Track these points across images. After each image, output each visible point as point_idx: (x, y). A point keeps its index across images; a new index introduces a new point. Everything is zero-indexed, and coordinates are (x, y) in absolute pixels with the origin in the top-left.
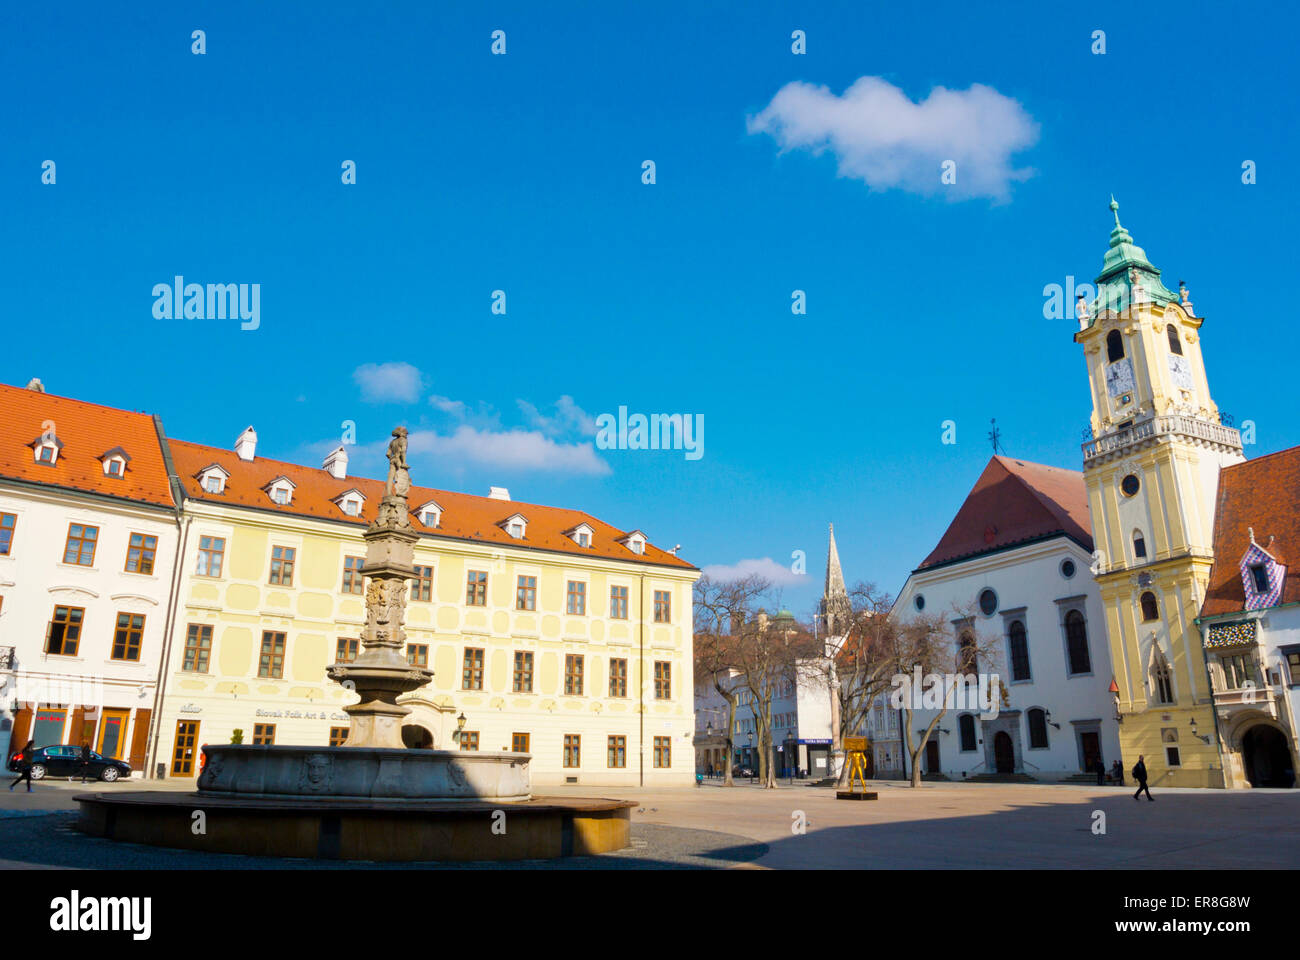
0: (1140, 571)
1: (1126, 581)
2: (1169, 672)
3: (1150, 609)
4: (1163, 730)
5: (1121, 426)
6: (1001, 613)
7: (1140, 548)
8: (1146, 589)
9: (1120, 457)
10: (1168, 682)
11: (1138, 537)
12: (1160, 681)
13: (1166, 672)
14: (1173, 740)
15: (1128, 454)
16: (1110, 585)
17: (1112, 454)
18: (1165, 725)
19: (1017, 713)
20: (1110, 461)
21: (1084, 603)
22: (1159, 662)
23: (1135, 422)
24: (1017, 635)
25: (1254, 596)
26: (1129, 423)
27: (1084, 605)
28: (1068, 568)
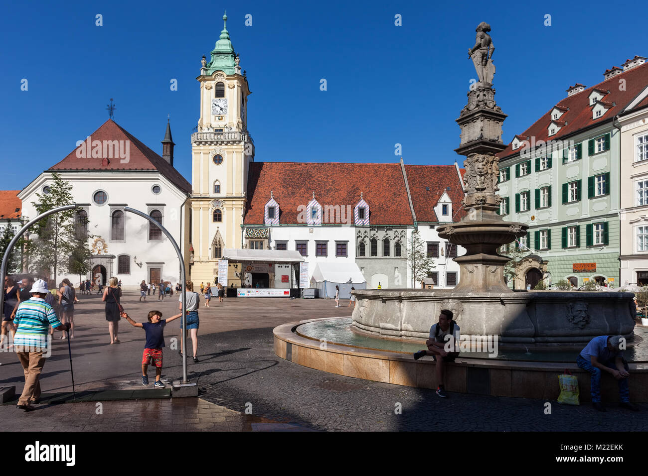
0: (216, 200)
1: (207, 203)
2: (222, 245)
3: (217, 217)
4: (215, 270)
5: (216, 130)
6: (110, 205)
7: (217, 189)
8: (218, 208)
9: (215, 145)
10: (220, 249)
11: (217, 183)
12: (216, 249)
13: (220, 245)
15: (220, 145)
16: (198, 203)
17: (212, 142)
19: (113, 257)
20: (210, 145)
22: (218, 241)
23: (226, 130)
24: (117, 216)
25: (268, 219)
26: (221, 130)
27: (163, 209)
28: (156, 189)
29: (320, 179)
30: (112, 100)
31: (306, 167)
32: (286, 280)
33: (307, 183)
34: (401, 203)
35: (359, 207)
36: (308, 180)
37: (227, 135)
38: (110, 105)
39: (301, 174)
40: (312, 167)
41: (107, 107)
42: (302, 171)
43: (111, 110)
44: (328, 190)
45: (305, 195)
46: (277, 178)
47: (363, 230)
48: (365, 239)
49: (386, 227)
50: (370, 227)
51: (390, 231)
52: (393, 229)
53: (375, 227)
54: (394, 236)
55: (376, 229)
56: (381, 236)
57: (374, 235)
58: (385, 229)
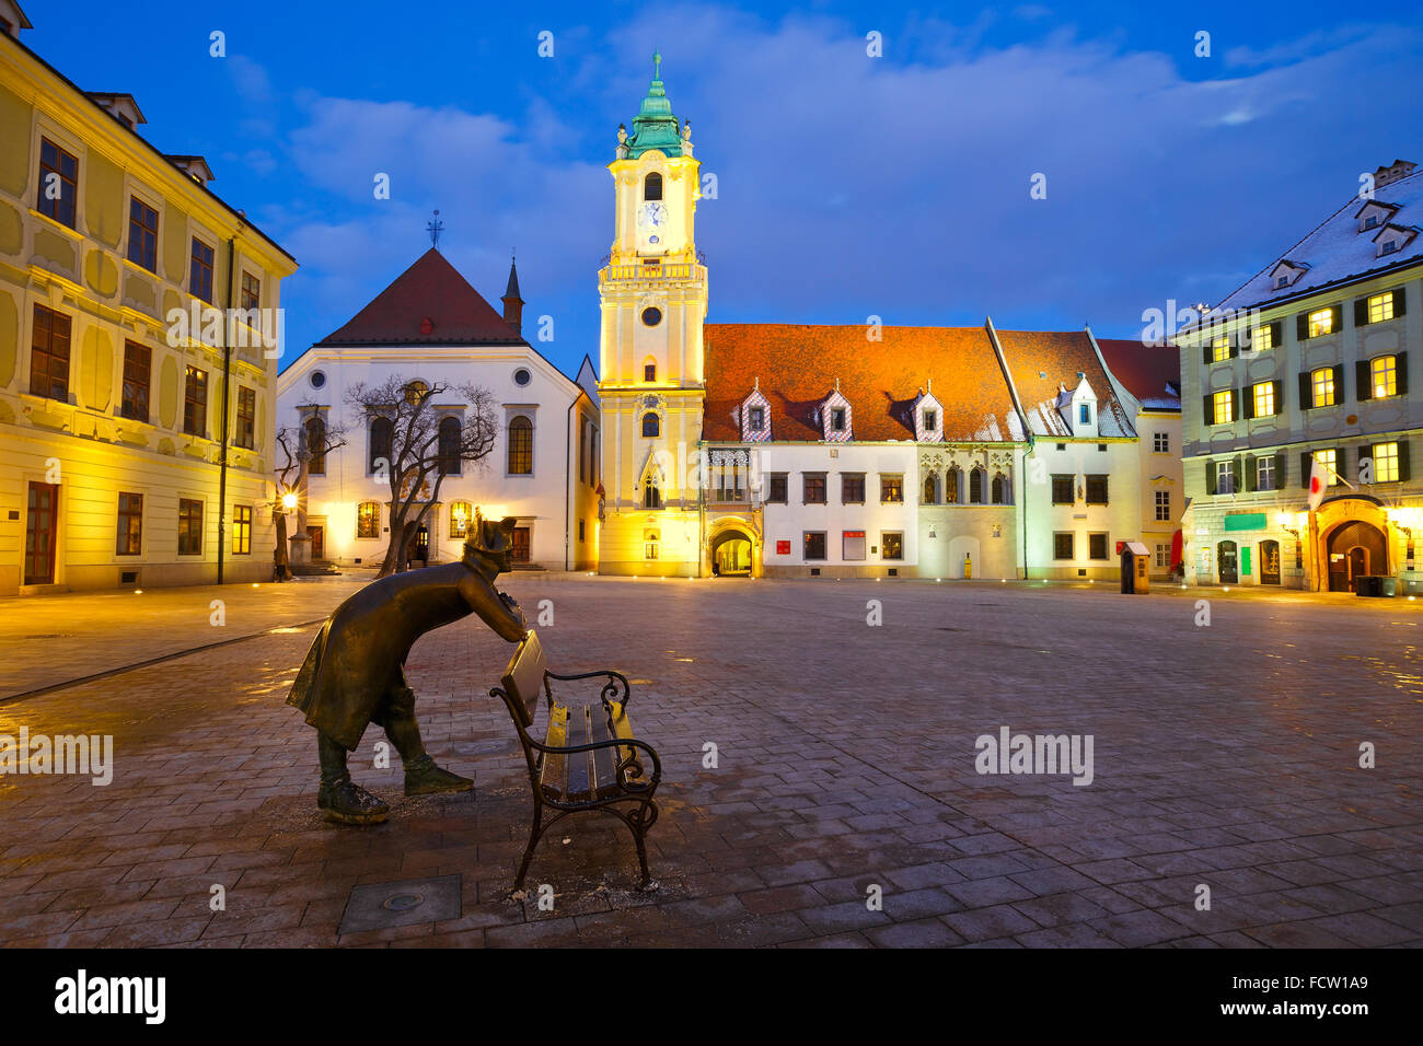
0: (648, 393)
1: (631, 401)
3: (651, 428)
4: (646, 530)
5: (647, 262)
6: (436, 408)
7: (650, 373)
8: (652, 410)
10: (657, 490)
11: (650, 362)
13: (655, 482)
14: (653, 537)
16: (612, 400)
18: (647, 525)
20: (635, 290)
21: (535, 412)
23: (664, 261)
24: (449, 429)
25: (750, 431)
26: (657, 262)
27: (534, 414)
28: (522, 377)
29: (838, 356)
30: (436, 213)
31: (810, 334)
32: (786, 550)
33: (816, 363)
34: (997, 401)
35: (923, 409)
36: (817, 358)
37: (668, 269)
38: (433, 222)
39: (803, 346)
40: (821, 333)
41: (429, 227)
42: (804, 340)
43: (435, 230)
45: (814, 386)
46: (758, 353)
47: (932, 452)
48: (935, 470)
49: (977, 447)
50: (946, 447)
51: (982, 454)
52: (989, 451)
53: (955, 447)
54: (991, 464)
55: (956, 450)
56: (967, 463)
57: (953, 462)
58: (974, 451)
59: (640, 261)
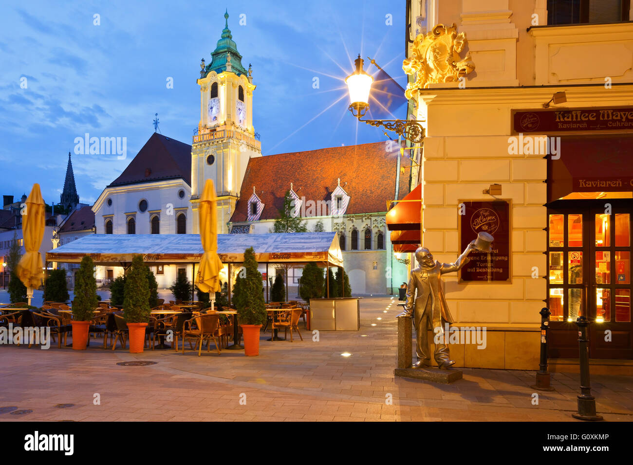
5: (211, 131)
23: (218, 129)
24: (155, 222)
25: (251, 215)
26: (215, 130)
27: (186, 212)
28: (182, 194)
30: (157, 115)
31: (300, 157)
33: (297, 174)
35: (335, 196)
37: (218, 134)
38: (155, 120)
39: (293, 165)
40: (305, 155)
42: (295, 161)
43: (156, 123)
44: (315, 180)
47: (340, 221)
48: (343, 231)
49: (365, 216)
50: (348, 217)
51: (369, 220)
52: (372, 218)
53: (353, 217)
54: (373, 226)
55: (354, 219)
56: (361, 226)
57: (353, 226)
58: (364, 219)
59: (208, 131)
